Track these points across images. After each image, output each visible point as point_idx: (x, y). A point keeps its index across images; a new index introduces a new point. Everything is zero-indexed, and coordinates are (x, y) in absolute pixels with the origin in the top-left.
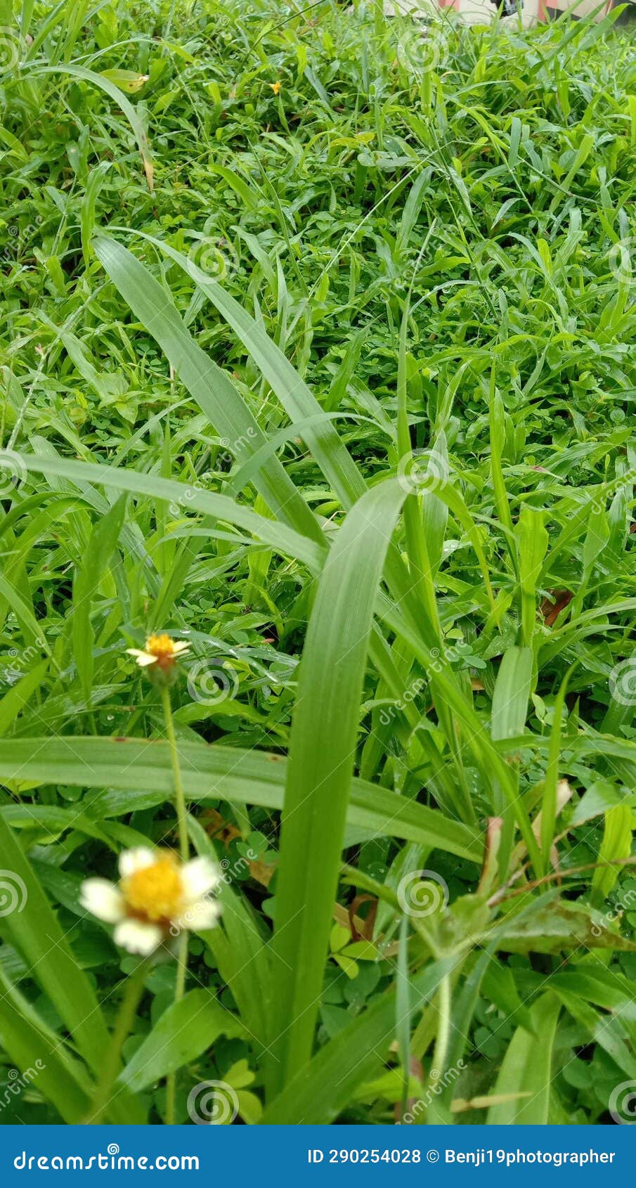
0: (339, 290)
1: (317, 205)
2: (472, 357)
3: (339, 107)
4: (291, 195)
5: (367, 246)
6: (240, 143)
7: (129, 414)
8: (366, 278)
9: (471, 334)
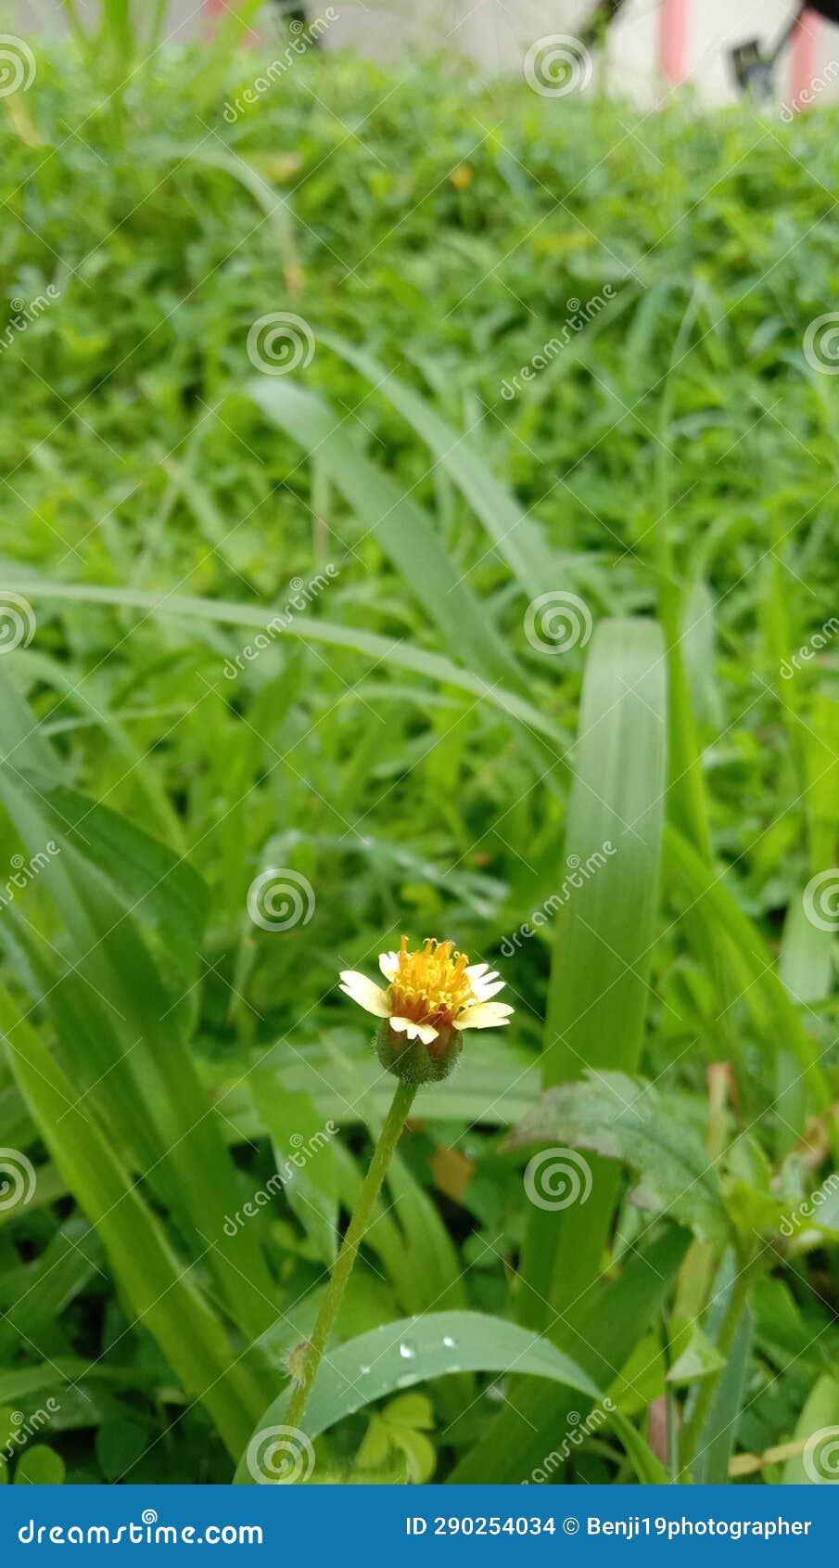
0: (545, 433)
1: (517, 324)
2: (725, 519)
3: (546, 205)
4: (481, 311)
5: (583, 378)
6: (415, 245)
7: (265, 580)
8: (580, 418)
9: (723, 490)
